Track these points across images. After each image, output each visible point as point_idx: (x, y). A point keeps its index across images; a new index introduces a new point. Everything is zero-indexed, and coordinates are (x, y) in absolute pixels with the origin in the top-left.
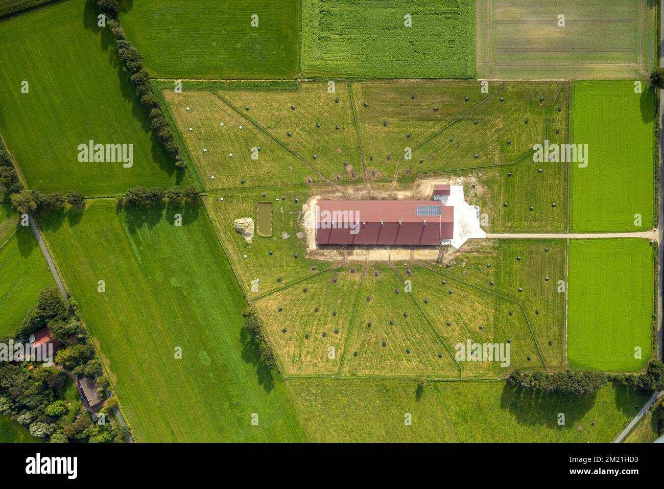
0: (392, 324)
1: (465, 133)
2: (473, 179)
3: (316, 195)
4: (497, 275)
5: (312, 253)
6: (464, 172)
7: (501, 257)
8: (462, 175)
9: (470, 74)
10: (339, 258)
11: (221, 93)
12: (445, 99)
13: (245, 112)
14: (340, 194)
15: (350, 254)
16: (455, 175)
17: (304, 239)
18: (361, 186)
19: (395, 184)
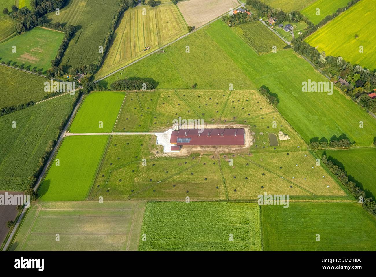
0: (206, 104)
1: (159, 175)
2: (158, 155)
3: (246, 149)
4: (152, 120)
5: (247, 127)
6: (161, 158)
7: (148, 126)
8: (163, 157)
9: (150, 204)
10: (232, 125)
11: (310, 195)
12: (168, 191)
13: (292, 185)
14: (232, 149)
15: (227, 127)
16: (167, 157)
17: (251, 132)
18: (221, 152)
19: (202, 153)
